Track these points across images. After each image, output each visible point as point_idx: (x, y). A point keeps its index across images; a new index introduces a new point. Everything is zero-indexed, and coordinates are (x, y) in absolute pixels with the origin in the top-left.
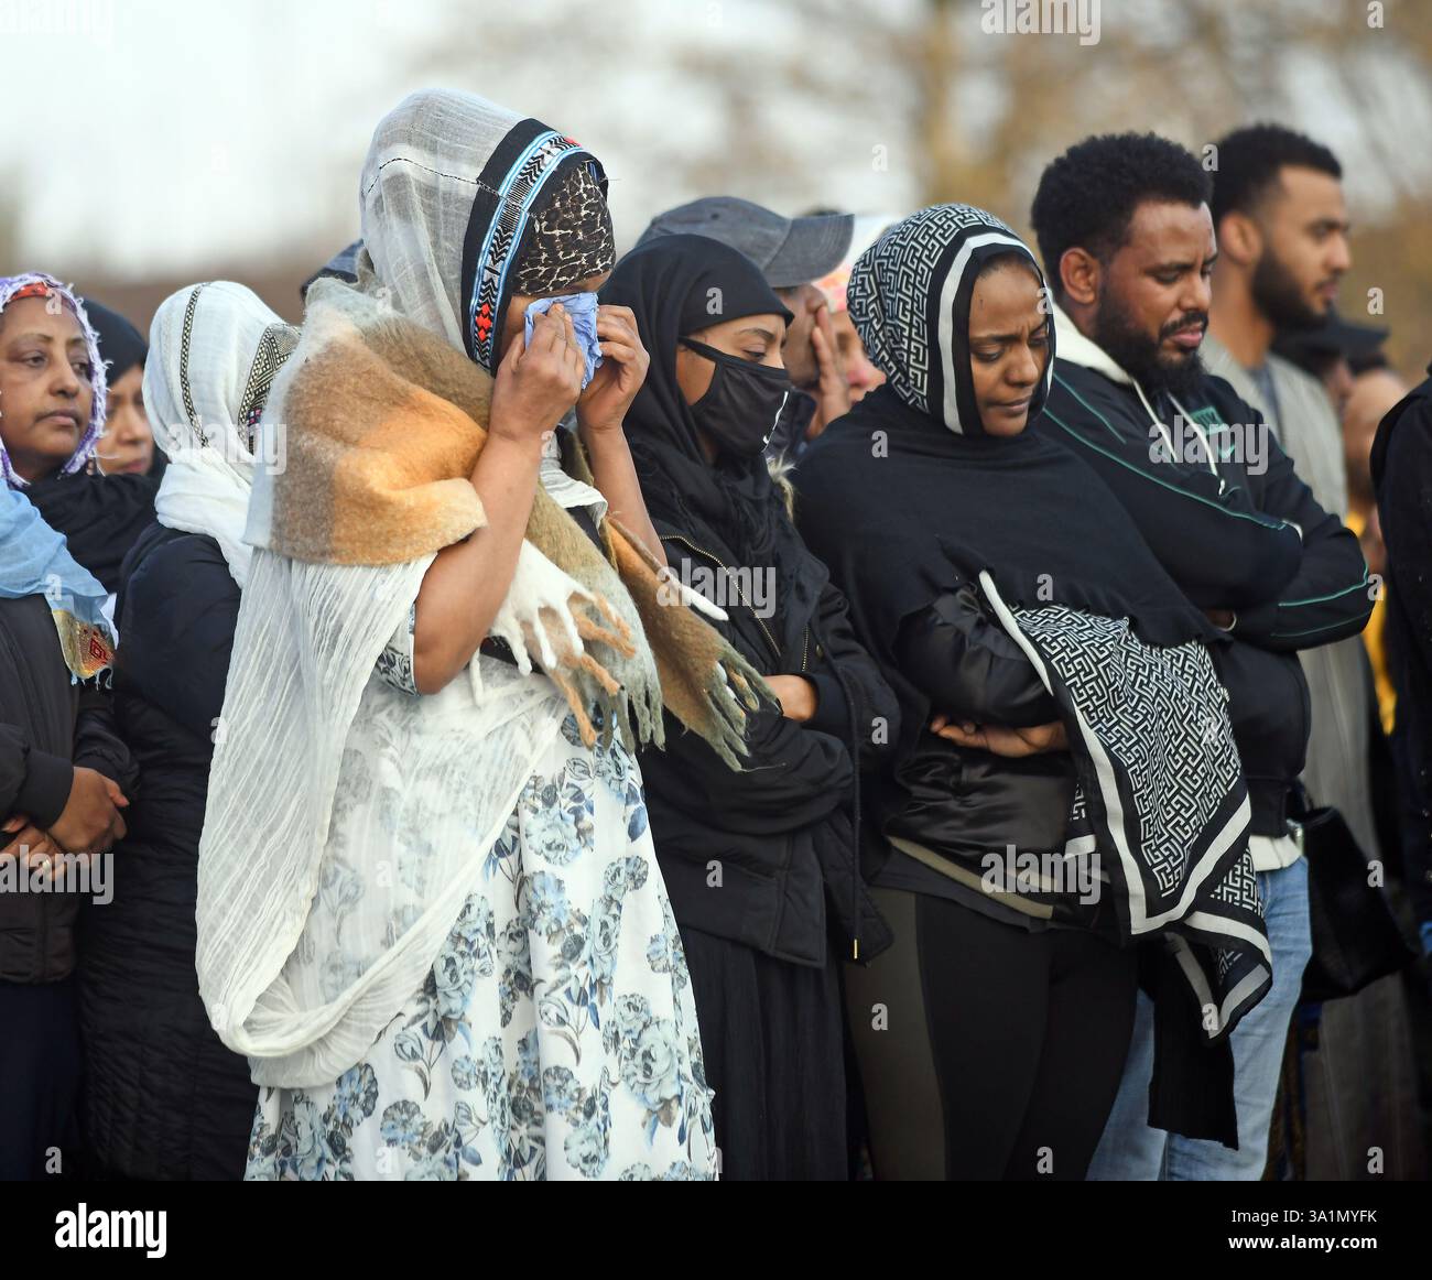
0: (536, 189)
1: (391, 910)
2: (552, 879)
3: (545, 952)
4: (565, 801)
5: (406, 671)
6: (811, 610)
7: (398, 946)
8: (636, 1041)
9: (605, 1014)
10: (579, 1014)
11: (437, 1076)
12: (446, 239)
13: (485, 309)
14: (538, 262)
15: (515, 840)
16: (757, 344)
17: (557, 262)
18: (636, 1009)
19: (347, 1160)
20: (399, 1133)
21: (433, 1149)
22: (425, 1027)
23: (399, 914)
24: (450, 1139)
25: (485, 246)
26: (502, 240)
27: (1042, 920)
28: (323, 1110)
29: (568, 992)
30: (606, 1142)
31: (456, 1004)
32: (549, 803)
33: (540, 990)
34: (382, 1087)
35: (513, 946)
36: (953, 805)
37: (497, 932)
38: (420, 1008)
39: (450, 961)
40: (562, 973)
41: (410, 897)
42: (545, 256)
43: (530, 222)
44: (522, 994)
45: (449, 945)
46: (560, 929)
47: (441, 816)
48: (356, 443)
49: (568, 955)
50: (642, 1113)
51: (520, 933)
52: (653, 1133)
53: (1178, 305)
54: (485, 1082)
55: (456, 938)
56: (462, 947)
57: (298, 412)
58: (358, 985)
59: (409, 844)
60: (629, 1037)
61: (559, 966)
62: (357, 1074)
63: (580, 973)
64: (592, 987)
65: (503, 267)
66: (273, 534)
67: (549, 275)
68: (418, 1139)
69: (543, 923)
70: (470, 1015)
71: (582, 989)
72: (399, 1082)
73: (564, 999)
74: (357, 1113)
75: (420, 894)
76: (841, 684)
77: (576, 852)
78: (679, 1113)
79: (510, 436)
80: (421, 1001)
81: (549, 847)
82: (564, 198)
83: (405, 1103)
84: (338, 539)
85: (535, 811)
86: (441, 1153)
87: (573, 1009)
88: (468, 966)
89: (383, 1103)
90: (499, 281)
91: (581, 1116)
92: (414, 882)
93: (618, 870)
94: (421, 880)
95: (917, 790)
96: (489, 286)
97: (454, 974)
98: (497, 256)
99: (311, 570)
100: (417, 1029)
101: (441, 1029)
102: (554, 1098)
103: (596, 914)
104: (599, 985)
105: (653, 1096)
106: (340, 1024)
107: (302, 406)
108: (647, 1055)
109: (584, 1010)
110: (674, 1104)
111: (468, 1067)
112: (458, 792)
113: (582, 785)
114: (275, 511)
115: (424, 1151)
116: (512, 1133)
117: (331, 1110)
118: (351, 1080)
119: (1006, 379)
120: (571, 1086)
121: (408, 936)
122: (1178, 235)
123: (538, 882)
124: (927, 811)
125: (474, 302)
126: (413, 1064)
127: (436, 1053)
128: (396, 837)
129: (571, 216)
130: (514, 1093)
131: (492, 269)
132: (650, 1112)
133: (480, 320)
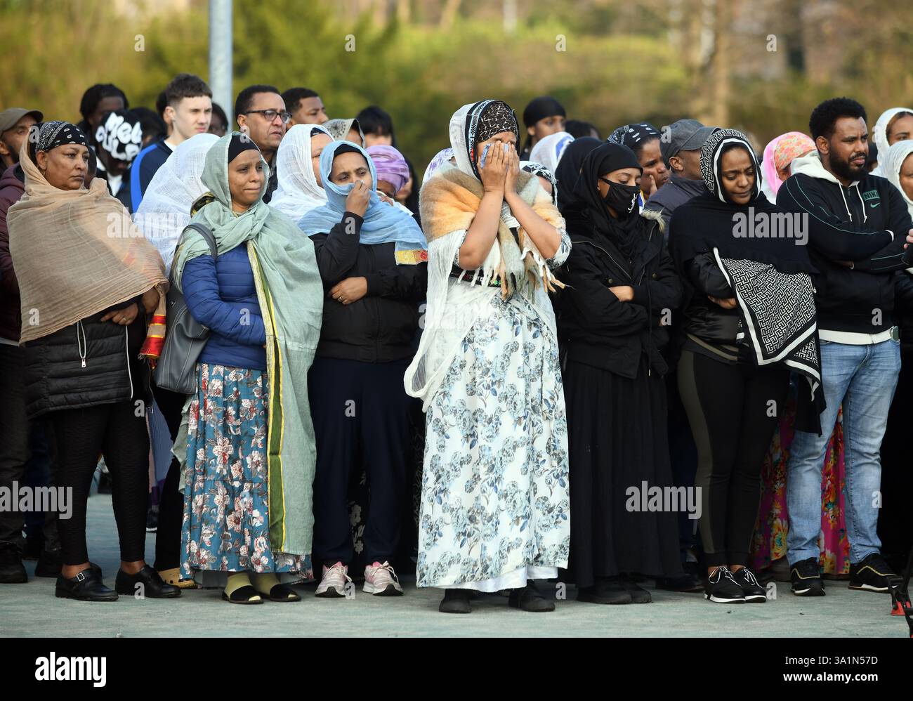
2: (480, 351)
3: (478, 373)
8: (512, 398)
10: (486, 392)
13: (472, 150)
16: (624, 178)
17: (489, 128)
18: (513, 388)
20: (436, 428)
25: (470, 130)
26: (474, 126)
27: (735, 361)
29: (483, 385)
31: (447, 389)
32: (482, 327)
36: (704, 324)
37: (468, 367)
38: (442, 390)
39: (448, 376)
40: (482, 379)
42: (486, 127)
43: (480, 119)
45: (449, 371)
46: (481, 366)
49: (484, 374)
53: (854, 151)
55: (451, 369)
56: (452, 372)
60: (510, 397)
63: (487, 380)
64: (491, 384)
65: (474, 135)
68: (440, 430)
69: (477, 364)
70: (451, 393)
71: (488, 385)
73: (482, 387)
77: (490, 342)
78: (524, 421)
79: (489, 191)
87: (485, 391)
89: (433, 419)
90: (474, 140)
95: (694, 319)
96: (472, 142)
97: (448, 380)
98: (474, 132)
102: (478, 418)
105: (516, 416)
108: (515, 403)
109: (489, 390)
110: (522, 419)
111: (448, 408)
119: (737, 184)
122: (851, 128)
123: (476, 352)
124: (696, 326)
129: (493, 115)
131: (472, 137)
132: (515, 421)
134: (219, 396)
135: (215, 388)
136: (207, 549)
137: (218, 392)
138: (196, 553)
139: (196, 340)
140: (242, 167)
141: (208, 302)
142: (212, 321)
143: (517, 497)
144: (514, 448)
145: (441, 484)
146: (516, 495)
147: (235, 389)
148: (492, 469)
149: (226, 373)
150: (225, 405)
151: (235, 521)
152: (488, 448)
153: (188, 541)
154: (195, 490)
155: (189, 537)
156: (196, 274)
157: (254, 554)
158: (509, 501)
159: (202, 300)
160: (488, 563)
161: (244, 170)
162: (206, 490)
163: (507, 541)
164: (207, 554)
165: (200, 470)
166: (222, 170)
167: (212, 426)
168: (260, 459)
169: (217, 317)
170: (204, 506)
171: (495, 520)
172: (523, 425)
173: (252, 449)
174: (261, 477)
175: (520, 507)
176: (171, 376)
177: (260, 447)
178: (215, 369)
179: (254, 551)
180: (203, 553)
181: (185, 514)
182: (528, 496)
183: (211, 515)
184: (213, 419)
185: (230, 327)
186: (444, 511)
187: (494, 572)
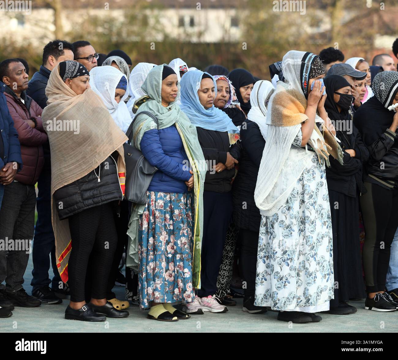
0: (311, 61)
1: (281, 189)
2: (308, 185)
3: (306, 197)
4: (311, 172)
5: (300, 142)
6: (355, 138)
7: (282, 194)
8: (320, 212)
9: (316, 207)
10: (311, 207)
11: (288, 217)
12: (297, 72)
13: (305, 82)
14: (313, 73)
15: (303, 178)
16: (347, 91)
17: (316, 72)
18: (320, 206)
19: (274, 229)
20: (281, 225)
21: (287, 228)
22: (286, 208)
23: (283, 190)
24: (290, 227)
25: (304, 71)
26: (307, 70)
27: (392, 188)
28: (271, 220)
29: (310, 204)
30: (315, 228)
31: (291, 205)
32: (308, 173)
33: (305, 203)
34: (279, 218)
35: (302, 196)
37: (299, 194)
38: (286, 205)
39: (291, 198)
40: (309, 201)
41: (285, 187)
42: (314, 71)
43: (311, 66)
44: (303, 204)
45: (290, 195)
46: (309, 193)
47: (290, 174)
48: (286, 107)
49: (310, 198)
50: (321, 224)
51: (303, 194)
52: (323, 227)
54: (296, 218)
55: (292, 194)
56: (293, 196)
57: (276, 102)
58: (276, 201)
59: (285, 178)
60: (319, 211)
61: (308, 199)
62: (276, 215)
63: (312, 201)
64: (314, 203)
65: (307, 74)
66: (272, 122)
67: (315, 75)
68: (284, 226)
69: (306, 192)
70: (293, 207)
71: (312, 203)
72: (282, 217)
74: (275, 221)
75: (286, 186)
76: (360, 151)
77: (312, 181)
78: (327, 224)
79: (311, 105)
80: (286, 204)
81: (308, 180)
82: (316, 62)
83: (282, 220)
84: (284, 122)
85: (306, 174)
86: (288, 229)
88: (294, 199)
89: (279, 220)
90: (307, 77)
91: (311, 224)
92: (285, 184)
93: (319, 184)
94: (287, 184)
96: (306, 78)
97: (291, 200)
98: (306, 73)
99: (280, 128)
100: (285, 208)
101: (289, 209)
102: (307, 221)
103: (315, 191)
104: (315, 203)
105: (323, 221)
106: (273, 207)
107: (276, 101)
108: (322, 214)
109: (313, 206)
110: (326, 222)
111: (293, 216)
112: (293, 170)
113: (314, 170)
114: (272, 118)
115: (285, 228)
116: (301, 226)
117: (272, 220)
118: (275, 216)
120: (310, 219)
121: (284, 193)
123: (305, 186)
125: (303, 81)
126: (284, 214)
127: (288, 213)
128: (283, 177)
129: (317, 65)
130: (301, 220)
131: (306, 75)
133: (305, 84)
134: (162, 209)
135: (160, 204)
136: (159, 291)
137: (162, 206)
138: (152, 294)
139: (149, 175)
140: (169, 83)
141: (161, 155)
142: (161, 165)
143: (325, 264)
144: (322, 238)
145: (288, 255)
146: (324, 263)
147: (169, 204)
148: (313, 248)
149: (165, 196)
150: (165, 213)
151: (169, 276)
152: (311, 237)
153: (146, 287)
154: (149, 260)
155: (146, 285)
156: (151, 139)
157: (186, 292)
158: (320, 266)
159: (157, 154)
160: (310, 297)
161: (170, 85)
162: (157, 260)
163: (320, 288)
164: (159, 294)
165: (151, 249)
166: (158, 83)
167: (159, 225)
168: (186, 241)
169: (164, 163)
170: (156, 268)
171: (314, 275)
172: (327, 226)
173: (181, 236)
174: (187, 251)
175: (326, 269)
176: (136, 195)
177: (186, 235)
178: (159, 194)
179: (186, 290)
180: (157, 294)
181: (143, 273)
182: (329, 263)
183: (160, 273)
184: (159, 222)
185: (171, 169)
186: (291, 270)
187: (313, 303)
